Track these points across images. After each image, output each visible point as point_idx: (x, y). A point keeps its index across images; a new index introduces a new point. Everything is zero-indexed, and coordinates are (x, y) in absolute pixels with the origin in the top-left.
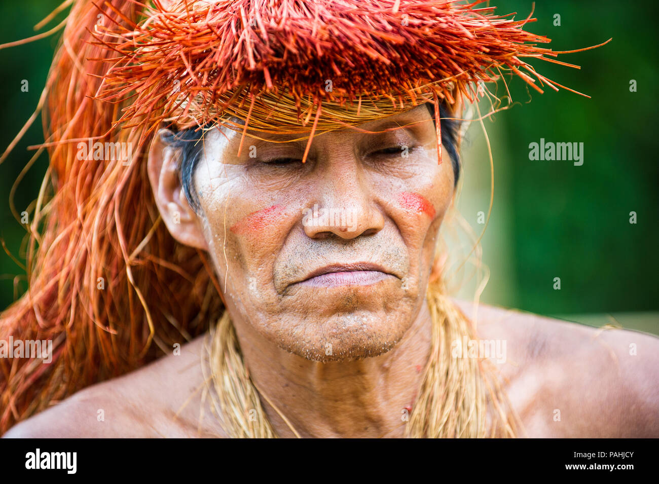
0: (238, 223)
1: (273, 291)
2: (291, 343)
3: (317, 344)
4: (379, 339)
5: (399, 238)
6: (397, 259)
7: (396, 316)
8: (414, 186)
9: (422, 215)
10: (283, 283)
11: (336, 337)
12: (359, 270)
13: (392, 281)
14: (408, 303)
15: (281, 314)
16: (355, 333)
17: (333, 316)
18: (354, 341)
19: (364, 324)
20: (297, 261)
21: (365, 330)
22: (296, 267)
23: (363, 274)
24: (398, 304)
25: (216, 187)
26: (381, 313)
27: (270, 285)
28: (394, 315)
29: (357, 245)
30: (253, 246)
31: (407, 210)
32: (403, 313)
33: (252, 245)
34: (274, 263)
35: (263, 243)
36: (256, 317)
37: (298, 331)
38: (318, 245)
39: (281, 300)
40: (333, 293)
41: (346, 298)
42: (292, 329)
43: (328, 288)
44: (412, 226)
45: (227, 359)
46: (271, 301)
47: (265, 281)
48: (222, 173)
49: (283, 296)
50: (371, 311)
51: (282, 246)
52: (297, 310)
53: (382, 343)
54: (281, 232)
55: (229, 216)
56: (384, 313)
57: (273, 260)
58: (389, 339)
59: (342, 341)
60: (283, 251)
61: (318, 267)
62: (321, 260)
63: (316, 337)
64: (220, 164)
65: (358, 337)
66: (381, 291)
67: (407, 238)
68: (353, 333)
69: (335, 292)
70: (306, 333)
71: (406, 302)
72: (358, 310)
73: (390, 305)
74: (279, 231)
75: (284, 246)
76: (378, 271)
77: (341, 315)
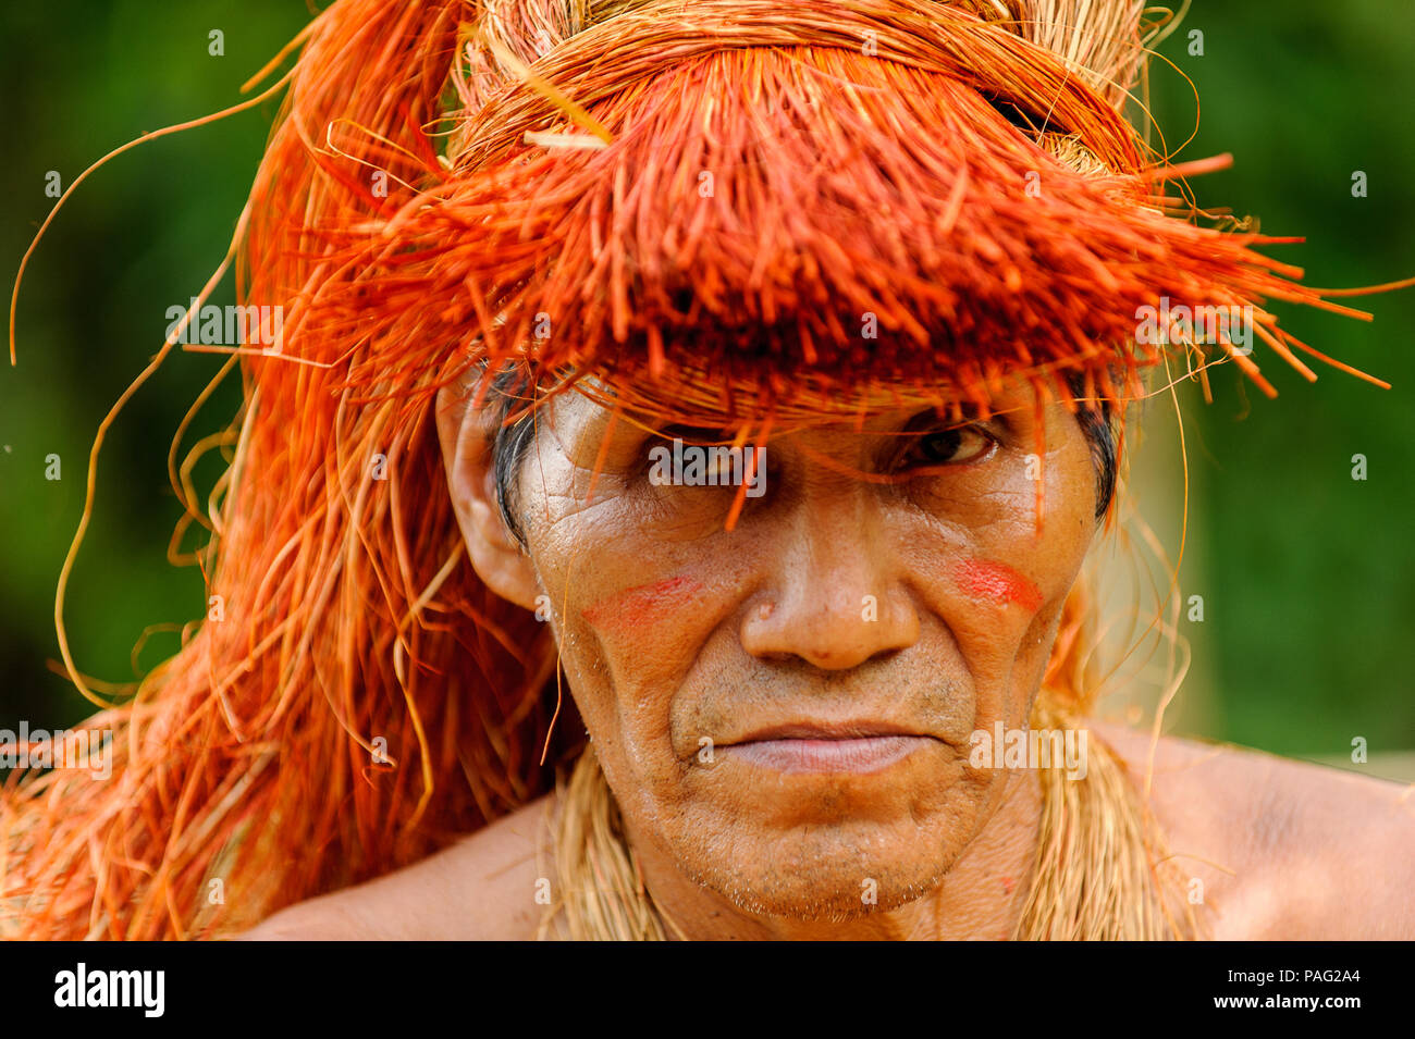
0: (598, 605)
1: (667, 754)
2: (703, 867)
3: (754, 882)
4: (896, 880)
5: (955, 657)
6: (944, 706)
7: (939, 823)
8: (995, 545)
9: (1009, 609)
10: (688, 744)
11: (799, 875)
12: (856, 738)
13: (932, 752)
14: (970, 792)
15: (684, 804)
16: (841, 870)
17: (794, 830)
18: (838, 886)
19: (864, 852)
20: (720, 703)
21: (863, 865)
22: (717, 717)
23: (863, 746)
24: (945, 797)
25: (557, 516)
26: (906, 824)
27: (661, 741)
28: (935, 823)
29: (855, 681)
30: (629, 658)
31: (974, 600)
32: (956, 814)
33: (625, 655)
34: (671, 697)
35: (649, 657)
36: (635, 797)
37: (717, 847)
38: (771, 673)
39: (685, 773)
40: (794, 786)
41: (822, 799)
42: (706, 840)
43: (782, 775)
44: (984, 635)
45: (591, 852)
46: (664, 775)
47: (652, 732)
48: (572, 486)
49: (691, 764)
50: (880, 822)
51: (692, 664)
52: (716, 802)
53: (903, 886)
54: (689, 637)
55: (580, 587)
56: (912, 821)
57: (670, 692)
58: (919, 878)
59: (810, 885)
60: (690, 679)
61: (765, 725)
62: (772, 709)
63: (754, 867)
64: (568, 465)
65: (848, 879)
66: (904, 780)
67: (971, 658)
68: (836, 869)
69: (797, 786)
70: (733, 856)
71: (963, 790)
72: (851, 822)
73: (926, 804)
74: (686, 635)
75: (696, 666)
76: (899, 736)
77: (812, 831)
